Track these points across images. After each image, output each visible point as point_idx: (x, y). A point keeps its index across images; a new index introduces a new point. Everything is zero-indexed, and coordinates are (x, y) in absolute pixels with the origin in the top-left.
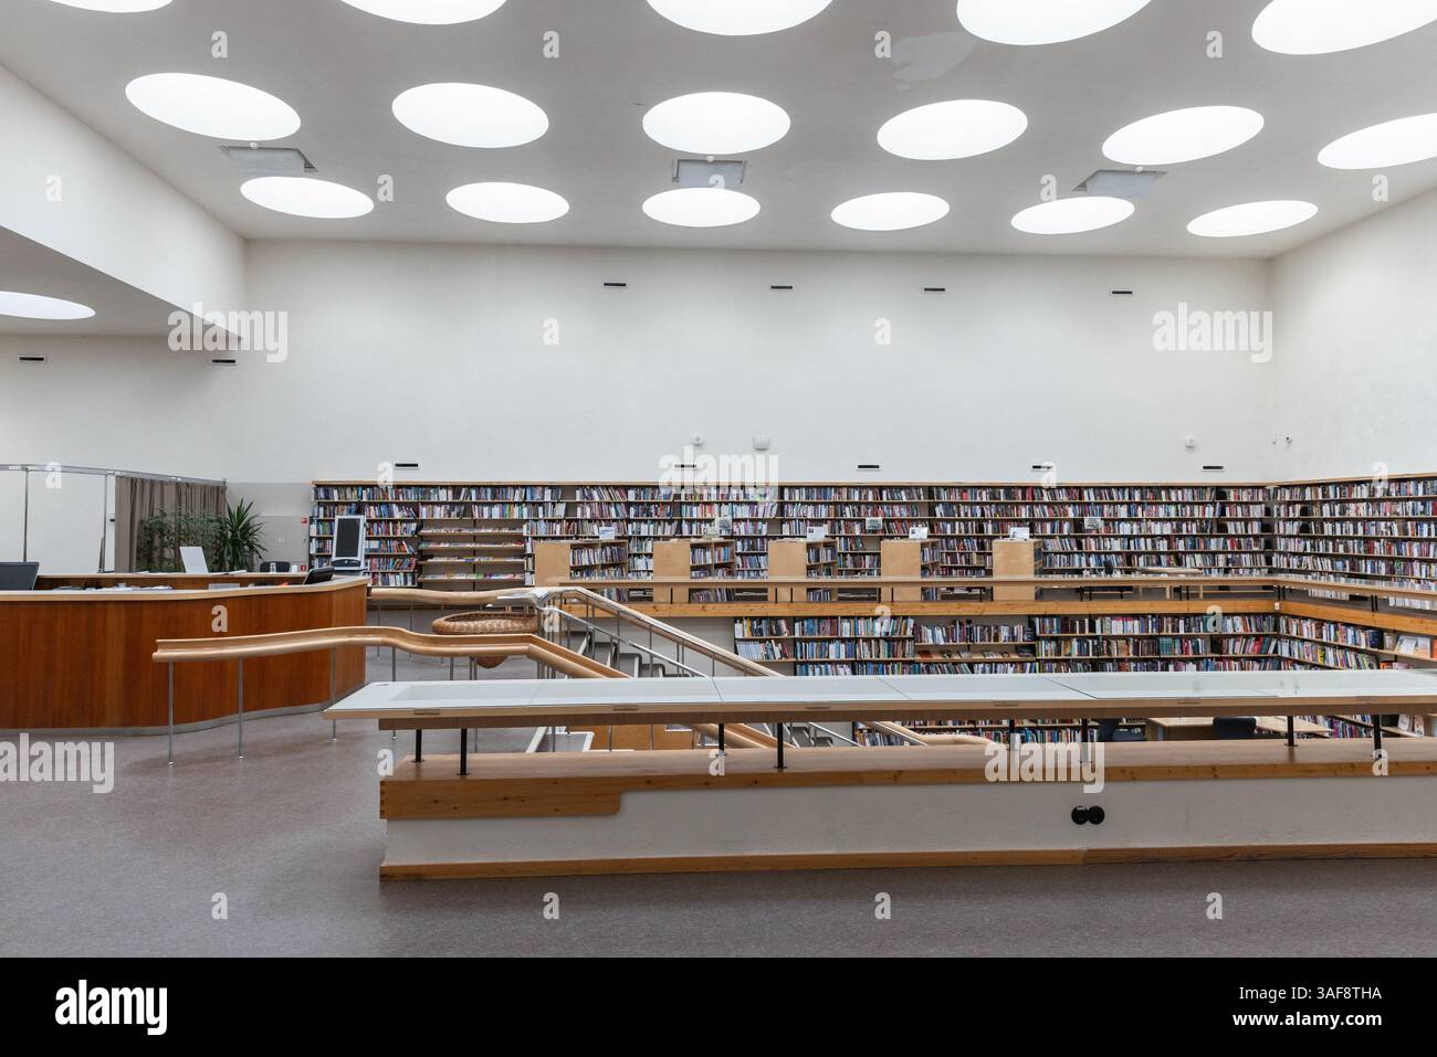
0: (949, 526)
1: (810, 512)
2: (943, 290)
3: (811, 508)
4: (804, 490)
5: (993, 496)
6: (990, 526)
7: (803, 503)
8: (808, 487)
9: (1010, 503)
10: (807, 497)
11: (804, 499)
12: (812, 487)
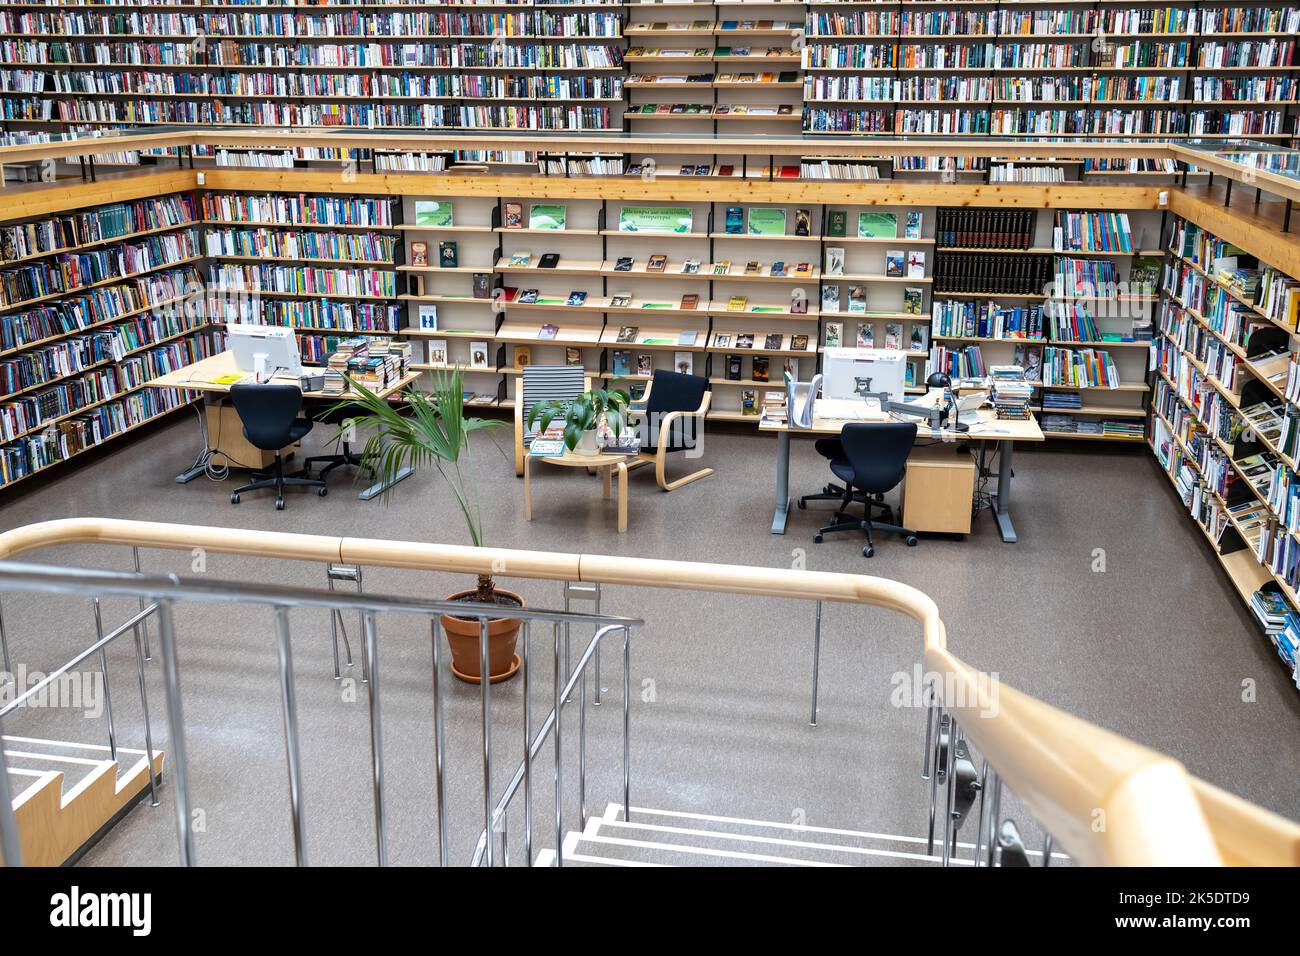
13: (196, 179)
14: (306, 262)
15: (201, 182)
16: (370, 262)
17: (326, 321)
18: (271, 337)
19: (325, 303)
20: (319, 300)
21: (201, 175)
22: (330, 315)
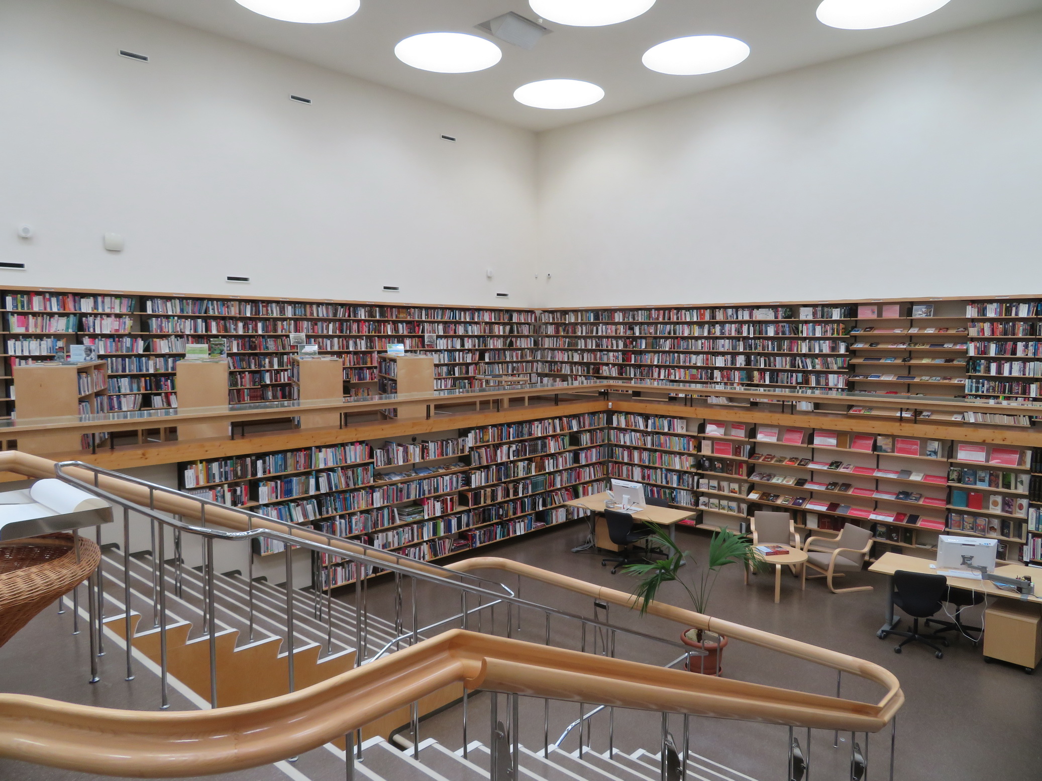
0: (329, 342)
1: (187, 327)
2: (308, 101)
3: (188, 323)
4: (177, 301)
5: (371, 314)
6: (363, 342)
7: (180, 317)
8: (182, 299)
9: (371, 321)
10: (182, 310)
11: (178, 312)
12: (187, 298)
13: (608, 405)
14: (656, 450)
15: (610, 407)
16: (686, 451)
17: (664, 480)
18: (631, 488)
19: (664, 471)
20: (661, 469)
21: (610, 404)
22: (666, 478)
